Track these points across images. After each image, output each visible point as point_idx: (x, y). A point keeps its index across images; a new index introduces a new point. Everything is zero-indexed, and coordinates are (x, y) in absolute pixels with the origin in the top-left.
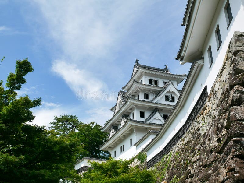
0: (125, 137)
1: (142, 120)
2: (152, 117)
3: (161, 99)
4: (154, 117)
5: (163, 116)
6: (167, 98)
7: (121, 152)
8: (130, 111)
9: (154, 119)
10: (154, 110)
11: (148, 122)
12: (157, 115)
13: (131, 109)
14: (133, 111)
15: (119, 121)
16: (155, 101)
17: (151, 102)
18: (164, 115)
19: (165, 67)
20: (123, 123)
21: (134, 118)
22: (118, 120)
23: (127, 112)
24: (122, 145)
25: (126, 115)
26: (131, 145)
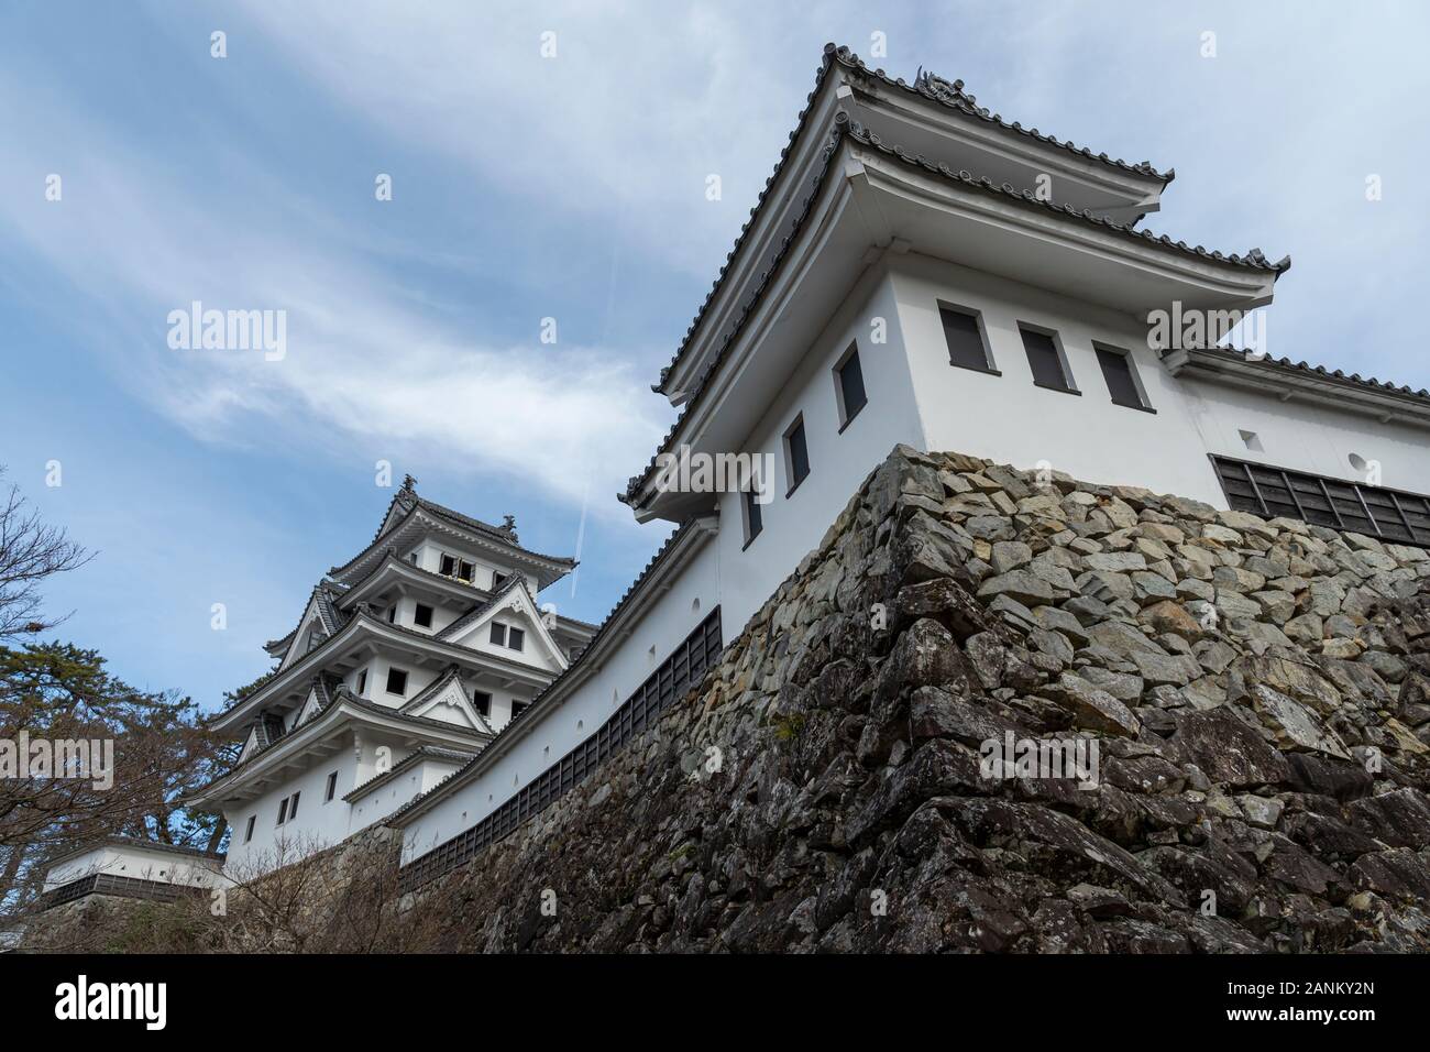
0: (309, 763)
1: (394, 702)
2: (436, 694)
3: (476, 637)
4: (441, 698)
5: (472, 697)
6: (497, 634)
7: (281, 820)
8: (351, 663)
9: (440, 704)
10: (445, 669)
11: (416, 713)
12: (454, 691)
13: (356, 656)
14: (364, 662)
15: (295, 698)
16: (452, 639)
17: (437, 640)
18: (478, 695)
19: (505, 522)
20: (313, 704)
21: (362, 691)
22: (291, 693)
23: (338, 665)
24: (289, 794)
25: (330, 679)
26: (330, 797)
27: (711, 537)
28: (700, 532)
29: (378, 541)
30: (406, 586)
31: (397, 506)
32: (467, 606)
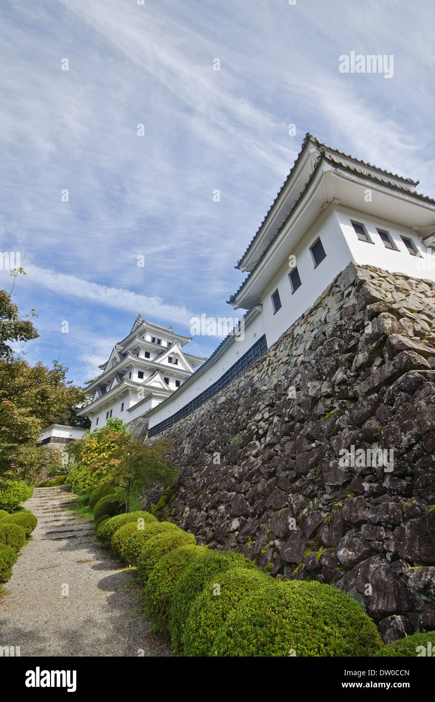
0: (114, 400)
1: (140, 381)
2: (151, 379)
3: (164, 361)
4: (154, 379)
5: (163, 379)
6: (170, 360)
7: (107, 418)
8: (126, 370)
9: (154, 381)
10: (154, 371)
11: (147, 384)
12: (158, 377)
13: (127, 368)
14: (131, 369)
15: (109, 381)
16: (157, 361)
17: (152, 362)
18: (165, 378)
20: (115, 382)
21: (130, 378)
22: (108, 380)
23: (123, 371)
24: (109, 410)
25: (120, 375)
26: (122, 410)
27: (260, 313)
28: (256, 311)
29: (131, 333)
30: (142, 346)
31: (137, 322)
32: (160, 351)
